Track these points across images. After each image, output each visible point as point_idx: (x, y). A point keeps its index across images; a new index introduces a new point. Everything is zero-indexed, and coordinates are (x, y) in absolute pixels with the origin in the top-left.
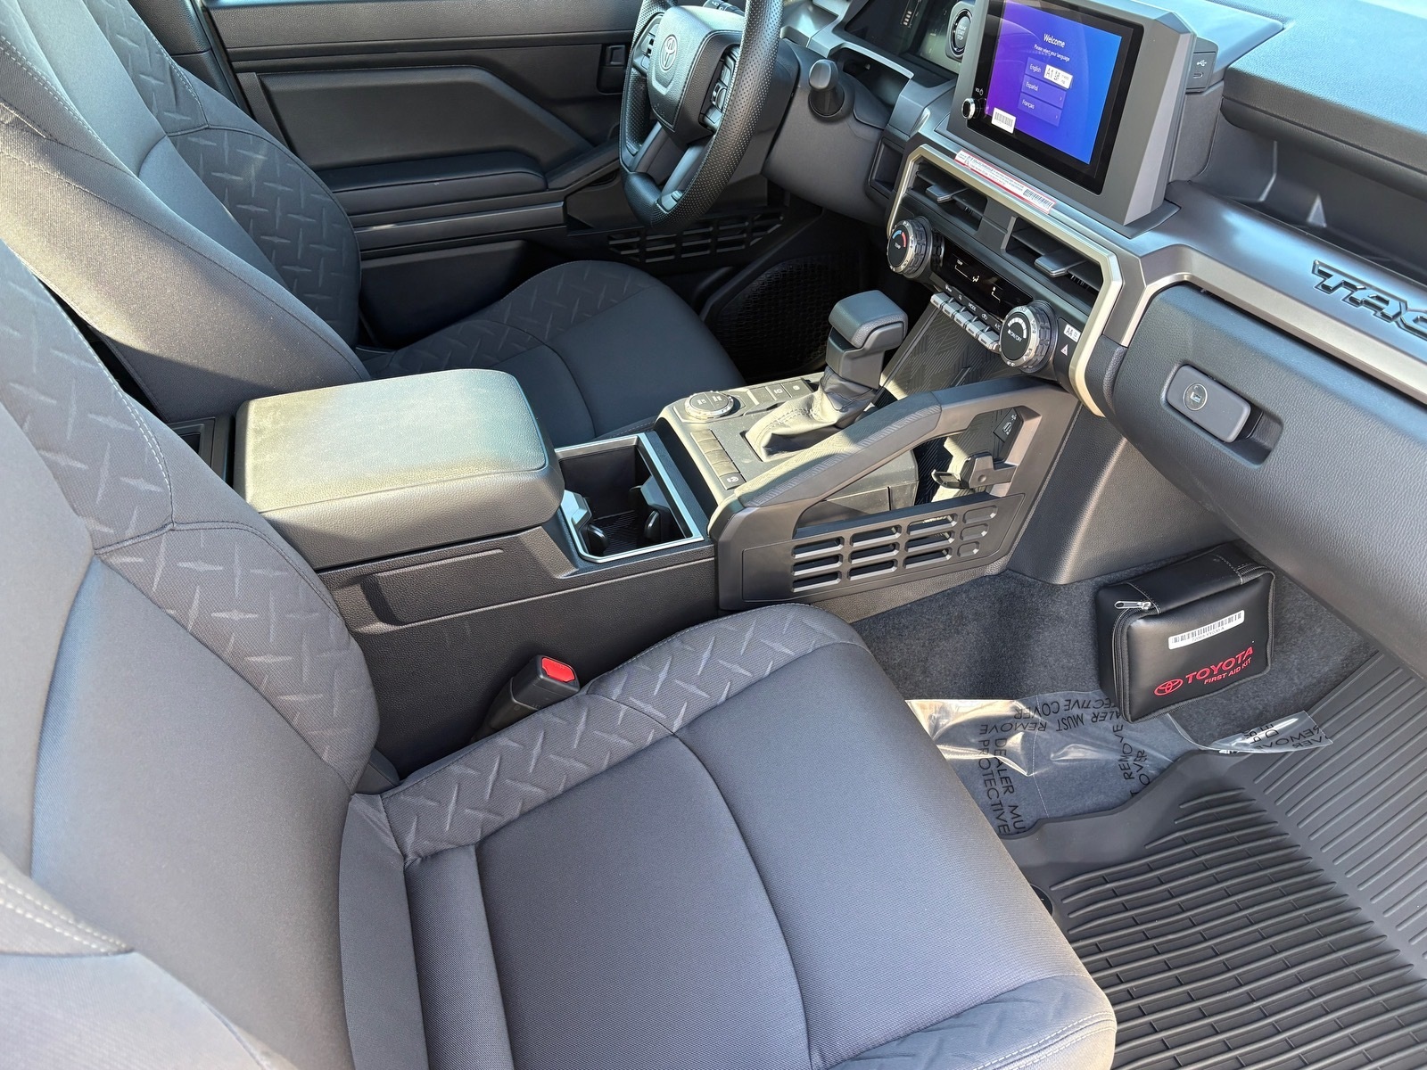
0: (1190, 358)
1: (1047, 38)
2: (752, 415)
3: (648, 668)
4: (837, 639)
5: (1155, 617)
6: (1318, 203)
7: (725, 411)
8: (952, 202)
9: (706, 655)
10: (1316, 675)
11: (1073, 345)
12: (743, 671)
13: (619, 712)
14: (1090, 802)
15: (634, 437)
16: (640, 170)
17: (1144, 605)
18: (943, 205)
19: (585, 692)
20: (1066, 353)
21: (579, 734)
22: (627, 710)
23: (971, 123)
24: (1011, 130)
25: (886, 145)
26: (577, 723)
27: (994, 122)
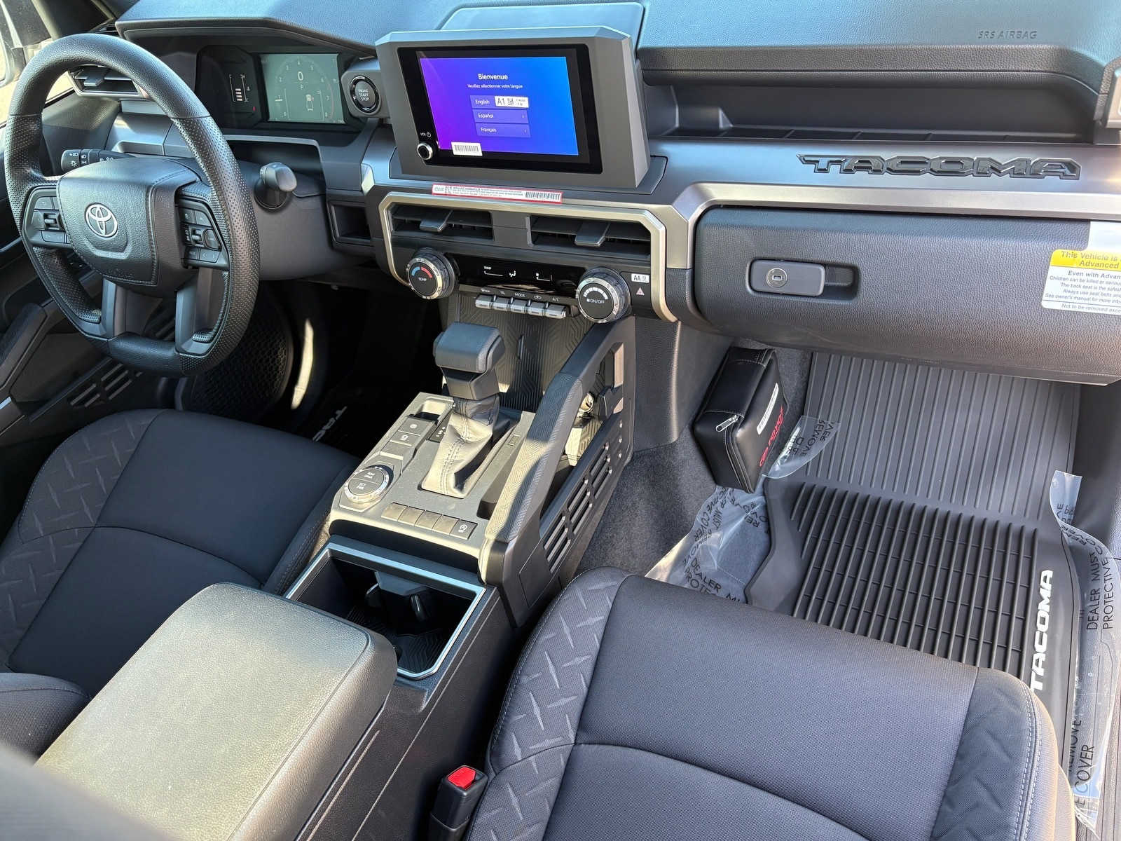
0: (758, 255)
1: (481, 77)
2: (407, 469)
3: (523, 716)
4: (615, 583)
5: (745, 421)
6: (721, 113)
7: (387, 481)
8: (449, 226)
9: (552, 669)
10: (793, 391)
11: (647, 287)
12: (583, 659)
13: (531, 766)
14: (755, 556)
15: (326, 550)
16: (117, 332)
17: (734, 419)
18: (444, 233)
19: (494, 774)
20: (642, 294)
21: (517, 808)
22: (536, 758)
23: (434, 161)
24: (480, 154)
25: (335, 206)
26: (510, 801)
27: (456, 152)
